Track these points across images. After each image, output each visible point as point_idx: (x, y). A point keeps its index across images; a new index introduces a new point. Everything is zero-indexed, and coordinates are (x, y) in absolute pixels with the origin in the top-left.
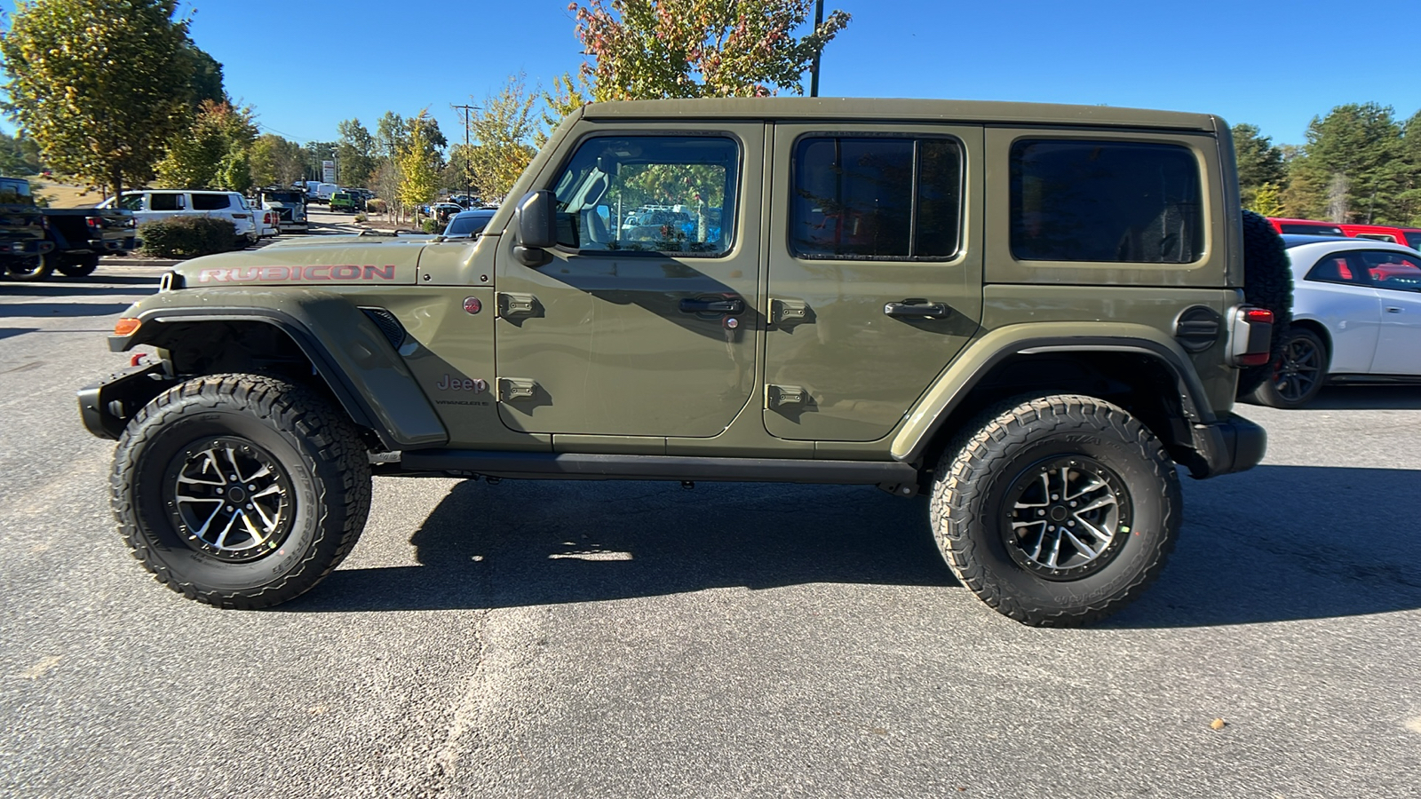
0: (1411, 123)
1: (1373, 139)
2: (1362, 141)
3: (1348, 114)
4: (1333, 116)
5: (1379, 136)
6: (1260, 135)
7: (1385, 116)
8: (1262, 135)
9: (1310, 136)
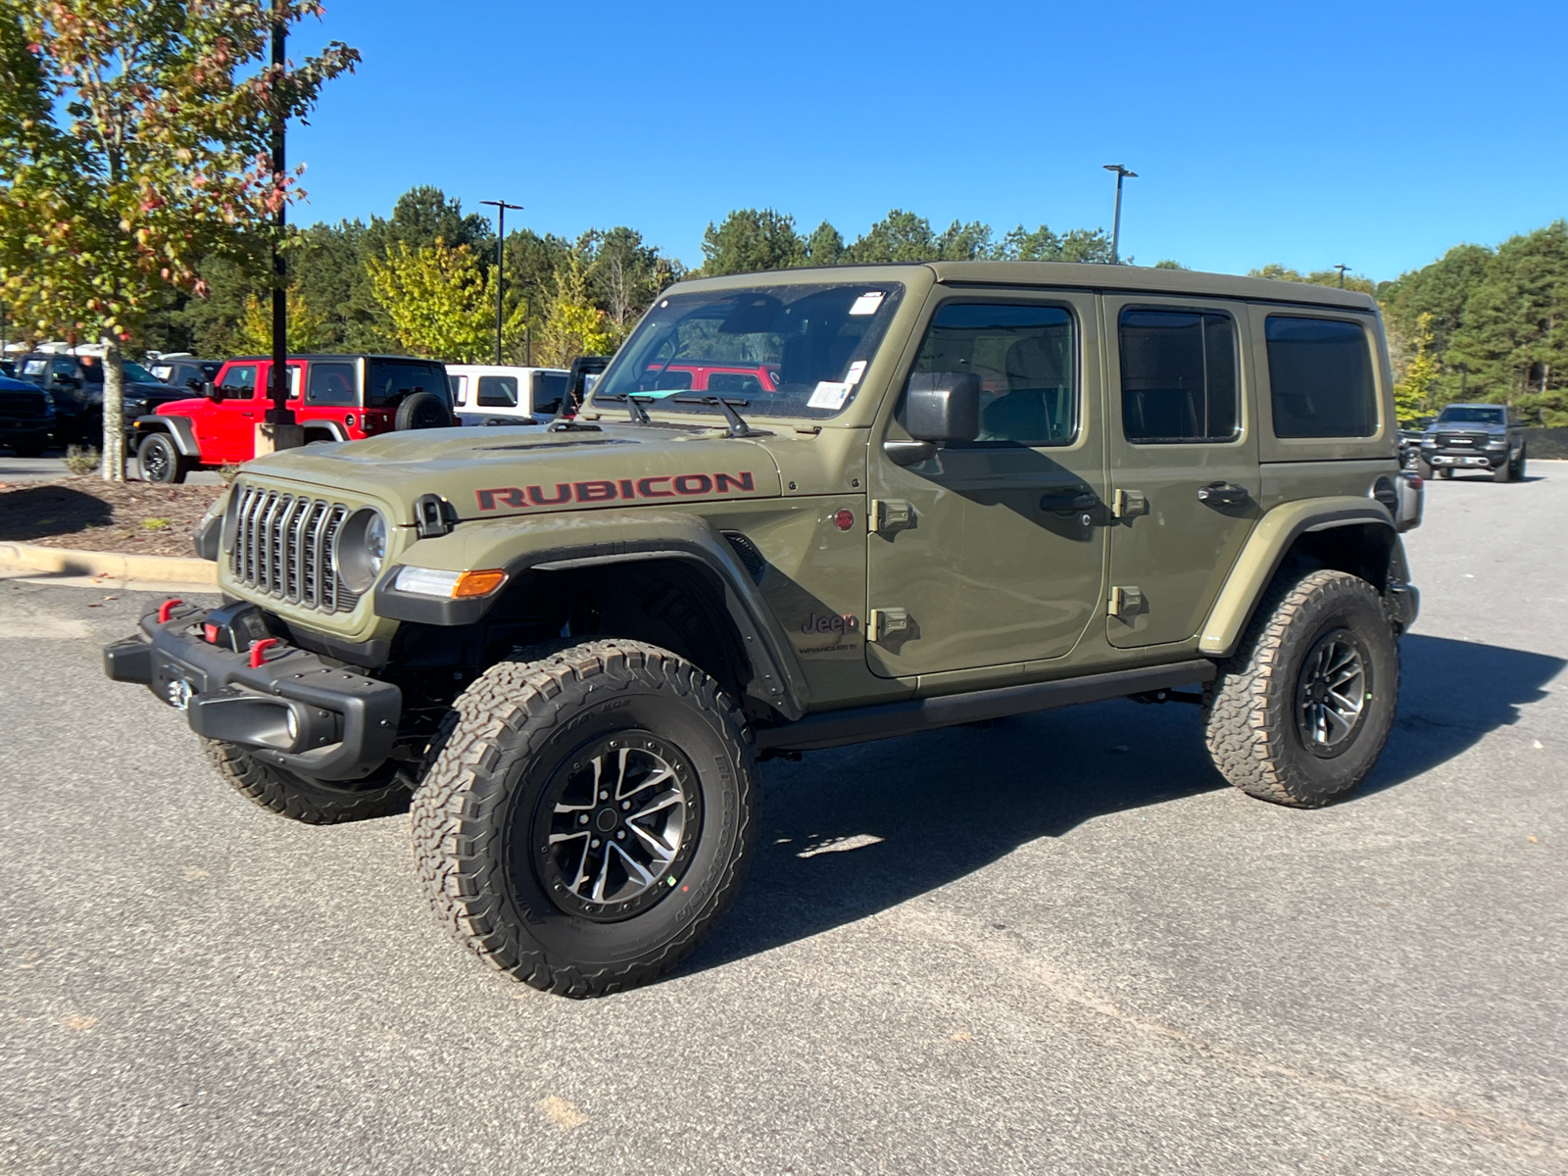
0: (816, 238)
1: (780, 257)
2: (766, 259)
3: (745, 221)
4: (731, 224)
5: (785, 253)
6: (643, 244)
7: (788, 227)
8: (646, 243)
9: (706, 249)
